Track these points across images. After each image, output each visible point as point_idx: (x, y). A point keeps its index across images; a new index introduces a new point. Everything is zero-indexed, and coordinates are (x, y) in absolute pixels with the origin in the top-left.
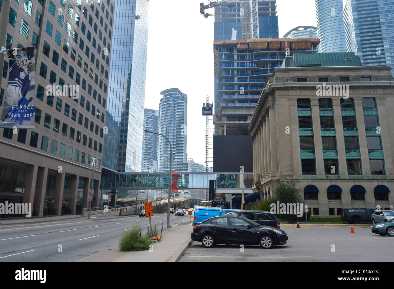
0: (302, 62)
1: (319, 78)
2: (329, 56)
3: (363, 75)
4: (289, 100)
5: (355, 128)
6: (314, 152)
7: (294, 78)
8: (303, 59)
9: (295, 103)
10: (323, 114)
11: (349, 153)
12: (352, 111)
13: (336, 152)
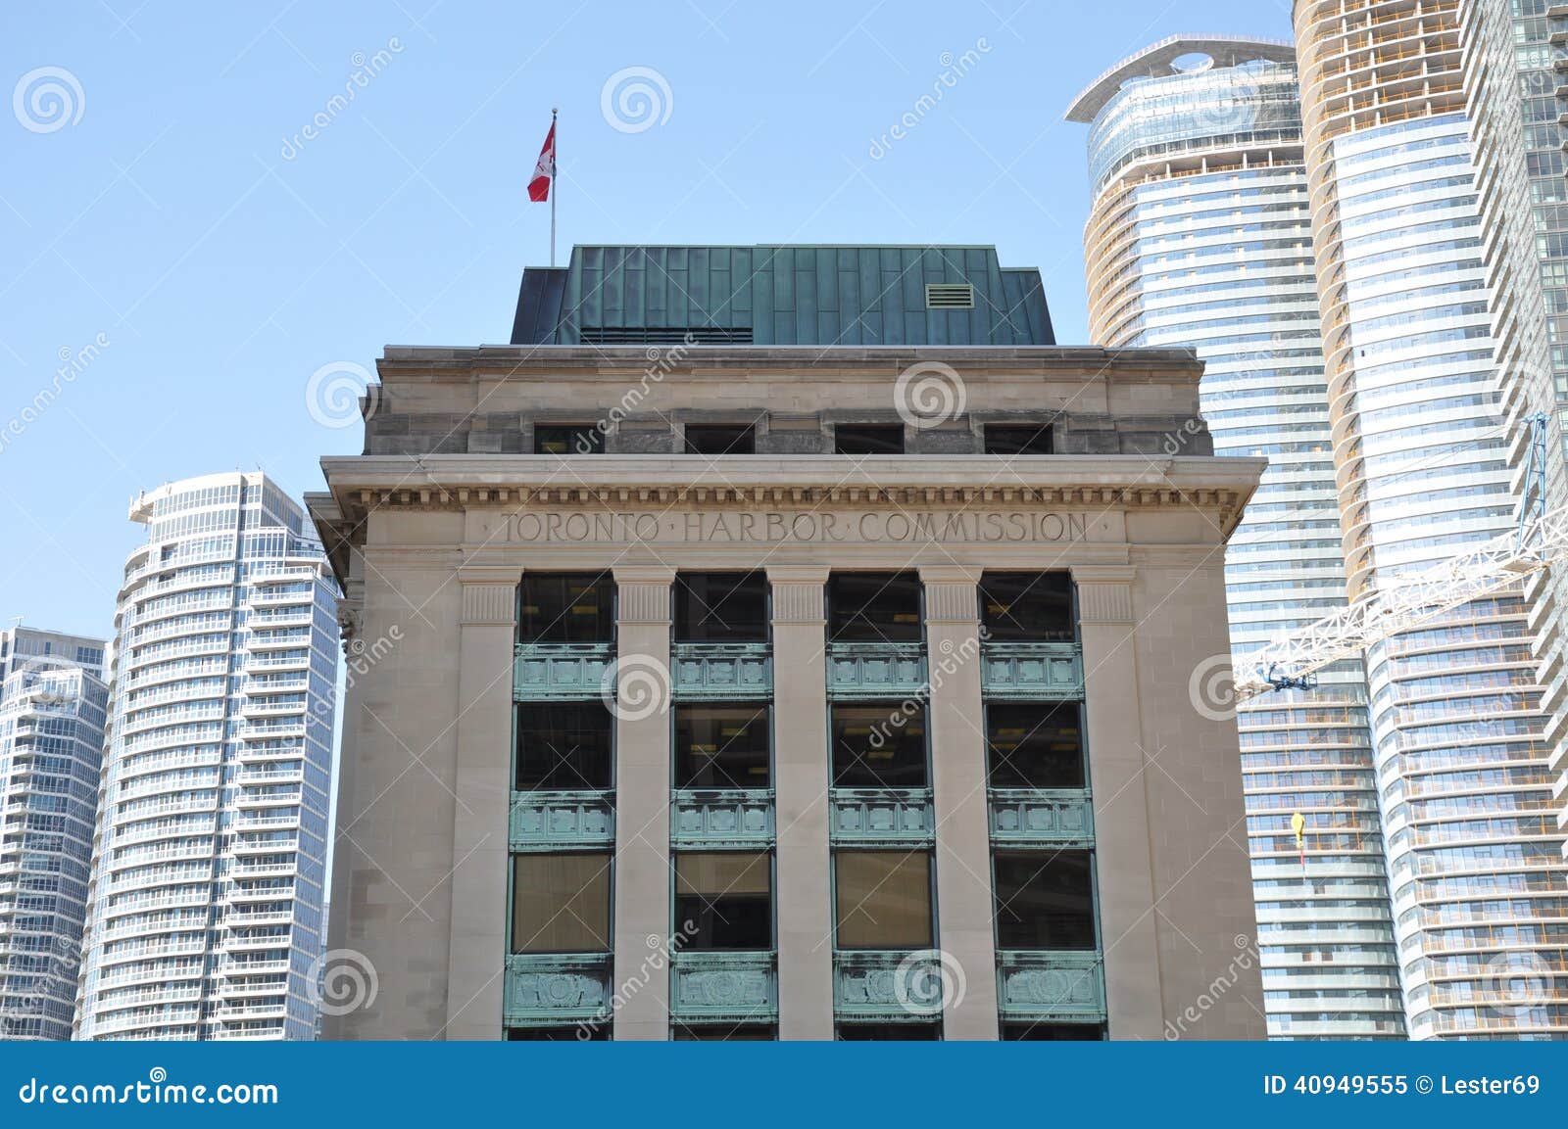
0: (619, 305)
1: (689, 429)
2: (814, 271)
3: (1005, 407)
4: (462, 583)
5: (916, 793)
6: (603, 972)
7: (511, 426)
8: (630, 291)
9: (506, 603)
10: (698, 688)
11: (862, 975)
12: (908, 669)
13: (766, 972)
